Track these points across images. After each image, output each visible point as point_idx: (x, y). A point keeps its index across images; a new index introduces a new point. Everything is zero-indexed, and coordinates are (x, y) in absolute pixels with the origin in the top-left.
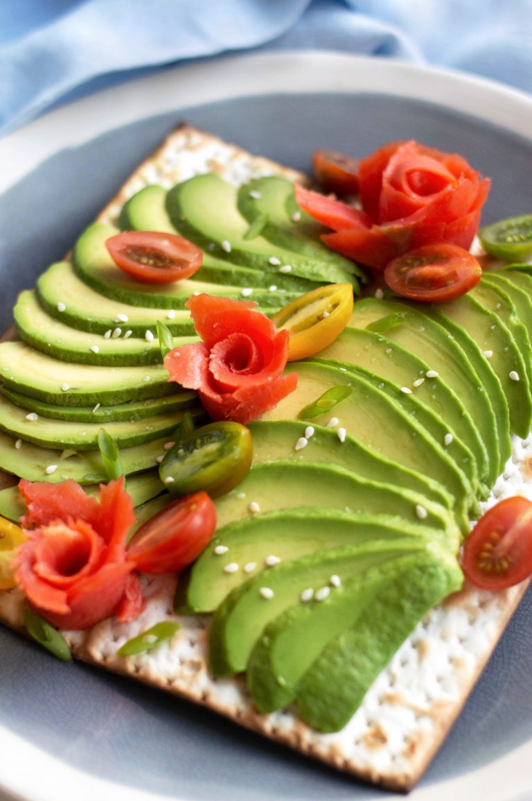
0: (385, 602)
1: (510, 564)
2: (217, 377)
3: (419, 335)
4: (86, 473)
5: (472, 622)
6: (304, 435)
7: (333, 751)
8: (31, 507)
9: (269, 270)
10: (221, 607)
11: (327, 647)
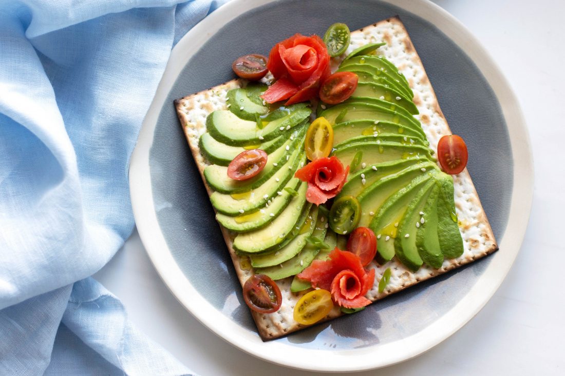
0: (441, 205)
1: (460, 159)
2: (327, 190)
3: (356, 111)
4: (312, 253)
5: (461, 184)
6: (362, 179)
7: (467, 258)
8: (312, 281)
9: (283, 133)
10: (396, 251)
11: (438, 233)
